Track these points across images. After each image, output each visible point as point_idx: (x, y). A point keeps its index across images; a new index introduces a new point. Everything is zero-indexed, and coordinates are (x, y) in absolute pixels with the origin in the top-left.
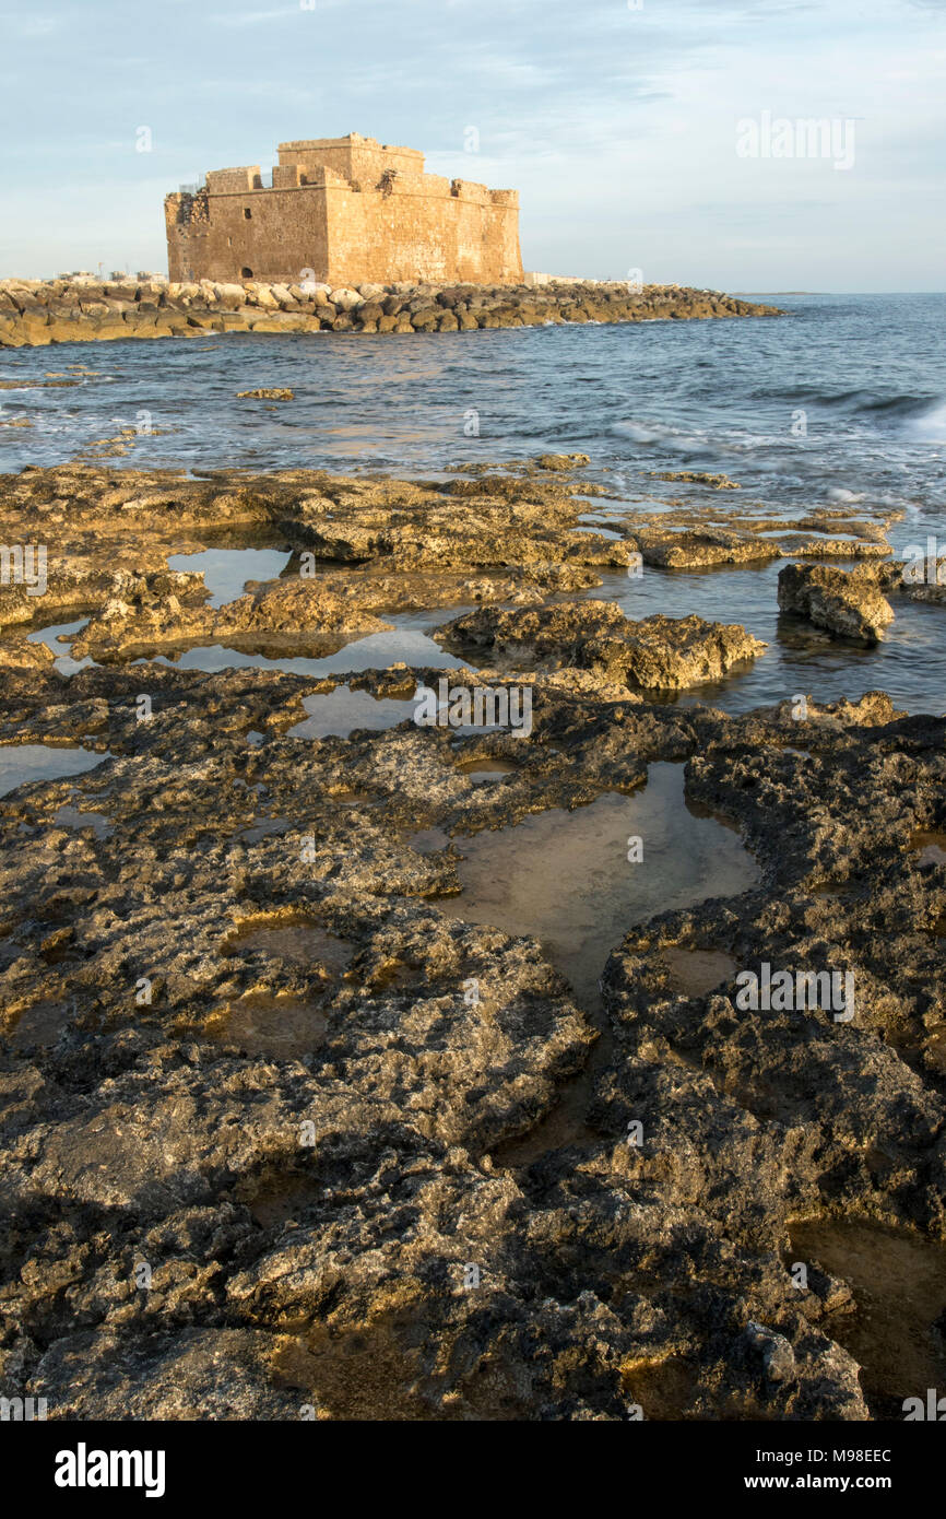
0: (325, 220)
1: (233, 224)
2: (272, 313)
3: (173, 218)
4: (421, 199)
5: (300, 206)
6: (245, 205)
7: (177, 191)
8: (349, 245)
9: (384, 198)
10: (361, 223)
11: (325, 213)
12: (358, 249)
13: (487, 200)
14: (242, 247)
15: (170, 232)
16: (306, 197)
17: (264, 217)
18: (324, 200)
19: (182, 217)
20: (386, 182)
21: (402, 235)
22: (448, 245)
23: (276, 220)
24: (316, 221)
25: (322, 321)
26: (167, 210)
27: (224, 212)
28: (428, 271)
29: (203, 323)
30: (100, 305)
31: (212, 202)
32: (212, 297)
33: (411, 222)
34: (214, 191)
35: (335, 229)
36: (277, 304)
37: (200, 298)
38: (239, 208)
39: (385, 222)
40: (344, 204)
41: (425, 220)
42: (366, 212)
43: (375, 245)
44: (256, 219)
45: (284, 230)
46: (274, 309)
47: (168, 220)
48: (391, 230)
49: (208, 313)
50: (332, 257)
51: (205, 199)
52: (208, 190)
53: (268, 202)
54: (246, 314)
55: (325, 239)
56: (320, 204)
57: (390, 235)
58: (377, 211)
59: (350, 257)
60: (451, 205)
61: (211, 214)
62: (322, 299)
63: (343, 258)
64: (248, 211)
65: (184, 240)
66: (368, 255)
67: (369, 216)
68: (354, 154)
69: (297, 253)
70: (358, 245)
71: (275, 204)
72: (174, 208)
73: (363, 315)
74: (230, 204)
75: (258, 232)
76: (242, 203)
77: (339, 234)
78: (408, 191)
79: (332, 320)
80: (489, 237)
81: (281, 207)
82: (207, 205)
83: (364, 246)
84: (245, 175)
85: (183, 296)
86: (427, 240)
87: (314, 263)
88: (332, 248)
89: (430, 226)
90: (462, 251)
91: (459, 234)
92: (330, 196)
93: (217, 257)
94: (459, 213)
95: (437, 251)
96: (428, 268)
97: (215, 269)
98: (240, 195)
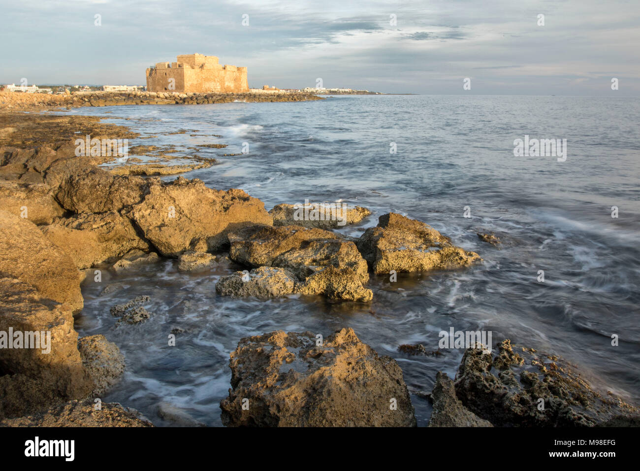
0: (183, 76)
1: (162, 76)
2: (162, 100)
3: (148, 75)
4: (213, 71)
5: (178, 73)
6: (165, 72)
7: (149, 67)
8: (190, 83)
9: (202, 70)
10: (194, 77)
11: (184, 74)
12: (193, 84)
13: (236, 70)
14: (164, 82)
15: (147, 78)
16: (179, 70)
17: (169, 75)
19: (150, 75)
20: (202, 67)
21: (207, 80)
22: (222, 82)
23: (172, 76)
24: (181, 76)
25: (176, 102)
27: (160, 73)
28: (215, 89)
33: (210, 77)
34: (158, 68)
35: (186, 78)
39: (202, 76)
40: (189, 72)
41: (214, 76)
42: (196, 74)
43: (198, 82)
44: (167, 76)
48: (203, 78)
50: (185, 86)
51: (156, 70)
52: (156, 68)
53: (170, 71)
55: (183, 81)
56: (182, 72)
57: (203, 80)
58: (199, 74)
59: (191, 85)
60: (223, 71)
61: (157, 74)
63: (189, 85)
65: (151, 80)
66: (196, 85)
68: (196, 59)
69: (177, 84)
71: (172, 72)
72: (148, 72)
74: (162, 72)
75: (168, 79)
77: (188, 79)
78: (209, 69)
81: (174, 73)
82: (156, 72)
83: (195, 83)
84: (165, 65)
86: (215, 81)
87: (180, 87)
88: (185, 83)
89: (216, 77)
90: (227, 84)
91: (226, 79)
92: (185, 70)
93: (159, 85)
94: (225, 73)
95: (218, 84)
96: (215, 87)
97: (158, 88)
98: (164, 69)
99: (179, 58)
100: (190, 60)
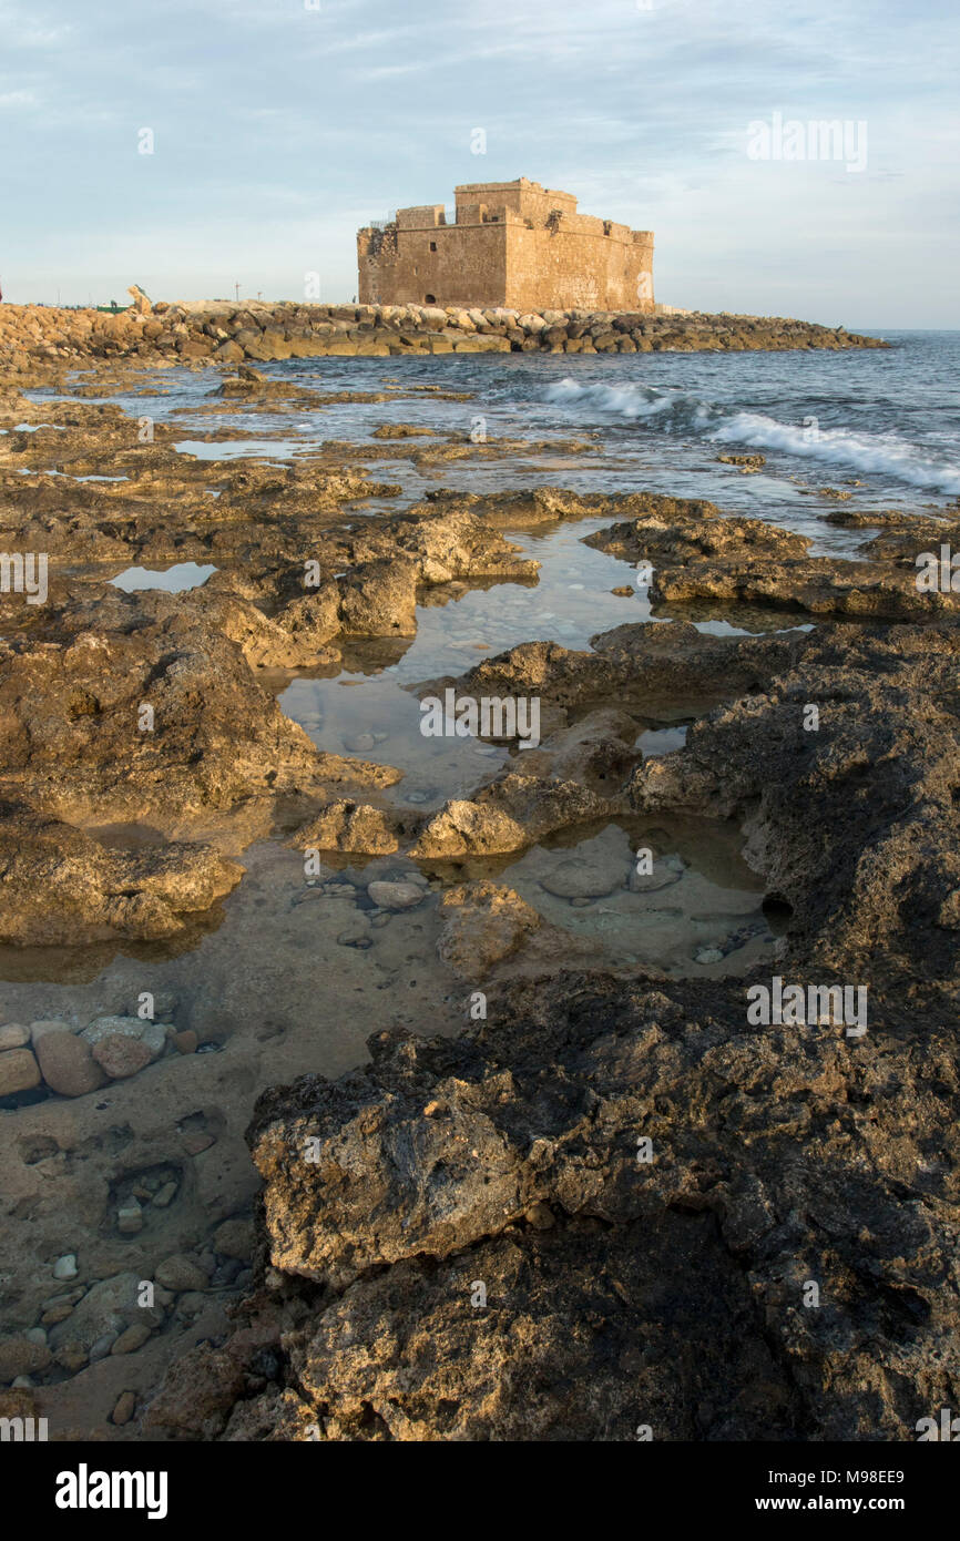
0: (504, 253)
1: (420, 256)
2: (471, 334)
3: (364, 250)
4: (581, 237)
6: (431, 239)
7: (368, 226)
8: (522, 276)
9: (552, 235)
10: (532, 257)
11: (504, 248)
12: (529, 280)
13: (631, 241)
14: (427, 276)
15: (361, 263)
16: (487, 233)
17: (448, 249)
18: (504, 235)
19: (372, 250)
20: (553, 220)
21: (566, 269)
22: (600, 278)
23: (459, 252)
24: (496, 254)
25: (512, 343)
26: (359, 242)
27: (411, 245)
28: (584, 300)
29: (413, 342)
30: (327, 325)
31: (401, 236)
32: (419, 320)
33: (573, 257)
34: (403, 227)
35: (512, 261)
36: (474, 327)
37: (409, 320)
38: (426, 242)
39: (552, 256)
40: (520, 240)
41: (583, 256)
42: (537, 248)
43: (543, 276)
44: (440, 252)
45: (466, 261)
46: (471, 331)
47: (359, 251)
48: (556, 264)
49: (419, 334)
50: (509, 287)
51: (395, 233)
52: (397, 225)
53: (451, 236)
54: (447, 333)
55: (503, 270)
56: (500, 238)
57: (556, 268)
58: (546, 246)
59: (524, 287)
60: (604, 243)
61: (400, 246)
62: (513, 323)
63: (516, 286)
64: (433, 245)
65: (373, 268)
66: (537, 285)
67: (539, 251)
68: (523, 197)
69: (477, 282)
70: (530, 276)
71: (458, 239)
72: (366, 241)
73: (551, 338)
74: (417, 238)
75: (442, 264)
76: (428, 237)
77: (515, 266)
78: (571, 230)
79: (521, 342)
80: (629, 273)
81: (464, 241)
82: (396, 239)
83: (534, 277)
84: (431, 213)
85: (393, 318)
86: (582, 273)
87: (492, 292)
88: (509, 278)
89: (586, 262)
90: (610, 286)
91: (609, 268)
93: (404, 285)
94: (609, 250)
95: (592, 284)
97: (404, 292)
98: (426, 230)
99: (459, 195)
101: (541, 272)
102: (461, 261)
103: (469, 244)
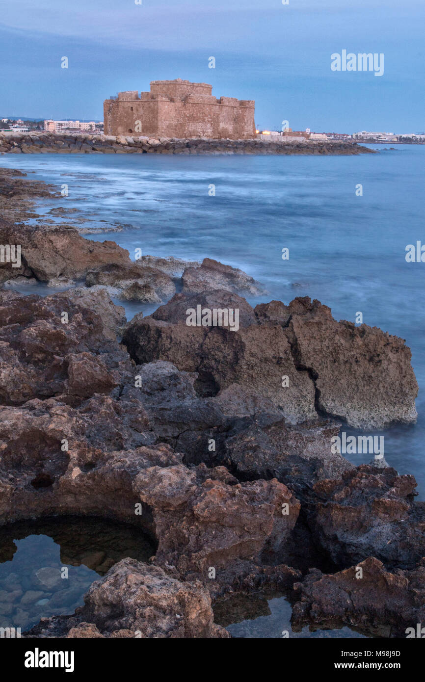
0: (158, 113)
1: (127, 113)
3: (106, 109)
4: (202, 105)
5: (150, 107)
6: (131, 106)
7: (109, 98)
8: (168, 122)
9: (185, 105)
10: (173, 114)
11: (158, 110)
12: (171, 124)
13: (238, 105)
14: (129, 122)
15: (105, 115)
16: (152, 104)
17: (137, 110)
18: (158, 105)
19: (109, 109)
20: (186, 99)
21: (193, 119)
22: (215, 122)
24: (155, 113)
26: (104, 106)
27: (124, 108)
28: (204, 133)
31: (120, 104)
33: (197, 114)
34: (121, 100)
35: (162, 116)
38: (129, 107)
39: (185, 113)
40: (166, 107)
41: (203, 113)
42: (176, 110)
43: (179, 122)
44: (134, 111)
45: (144, 116)
47: (104, 109)
48: (187, 117)
50: (159, 127)
51: (118, 102)
52: (119, 99)
53: (139, 105)
55: (157, 120)
56: (156, 107)
57: (186, 118)
58: (181, 109)
59: (167, 127)
60: (216, 108)
61: (119, 108)
63: (164, 127)
64: (132, 108)
65: (109, 117)
66: (176, 126)
67: (177, 111)
68: (178, 87)
69: (148, 125)
70: (172, 122)
71: (141, 105)
72: (107, 105)
74: (126, 105)
75: (135, 116)
76: (130, 105)
77: (163, 118)
78: (196, 102)
80: (237, 120)
81: (143, 107)
82: (118, 105)
83: (174, 122)
84: (132, 95)
86: (204, 121)
87: (151, 128)
88: (159, 123)
89: (206, 115)
90: (222, 125)
91: (221, 118)
92: (160, 104)
93: (121, 125)
94: (221, 110)
95: (209, 125)
96: (204, 131)
97: (120, 129)
98: (129, 102)
99: (154, 85)
100: (168, 89)
101: (178, 121)
102: (142, 116)
103: (145, 109)
